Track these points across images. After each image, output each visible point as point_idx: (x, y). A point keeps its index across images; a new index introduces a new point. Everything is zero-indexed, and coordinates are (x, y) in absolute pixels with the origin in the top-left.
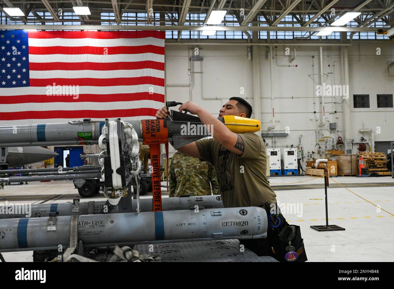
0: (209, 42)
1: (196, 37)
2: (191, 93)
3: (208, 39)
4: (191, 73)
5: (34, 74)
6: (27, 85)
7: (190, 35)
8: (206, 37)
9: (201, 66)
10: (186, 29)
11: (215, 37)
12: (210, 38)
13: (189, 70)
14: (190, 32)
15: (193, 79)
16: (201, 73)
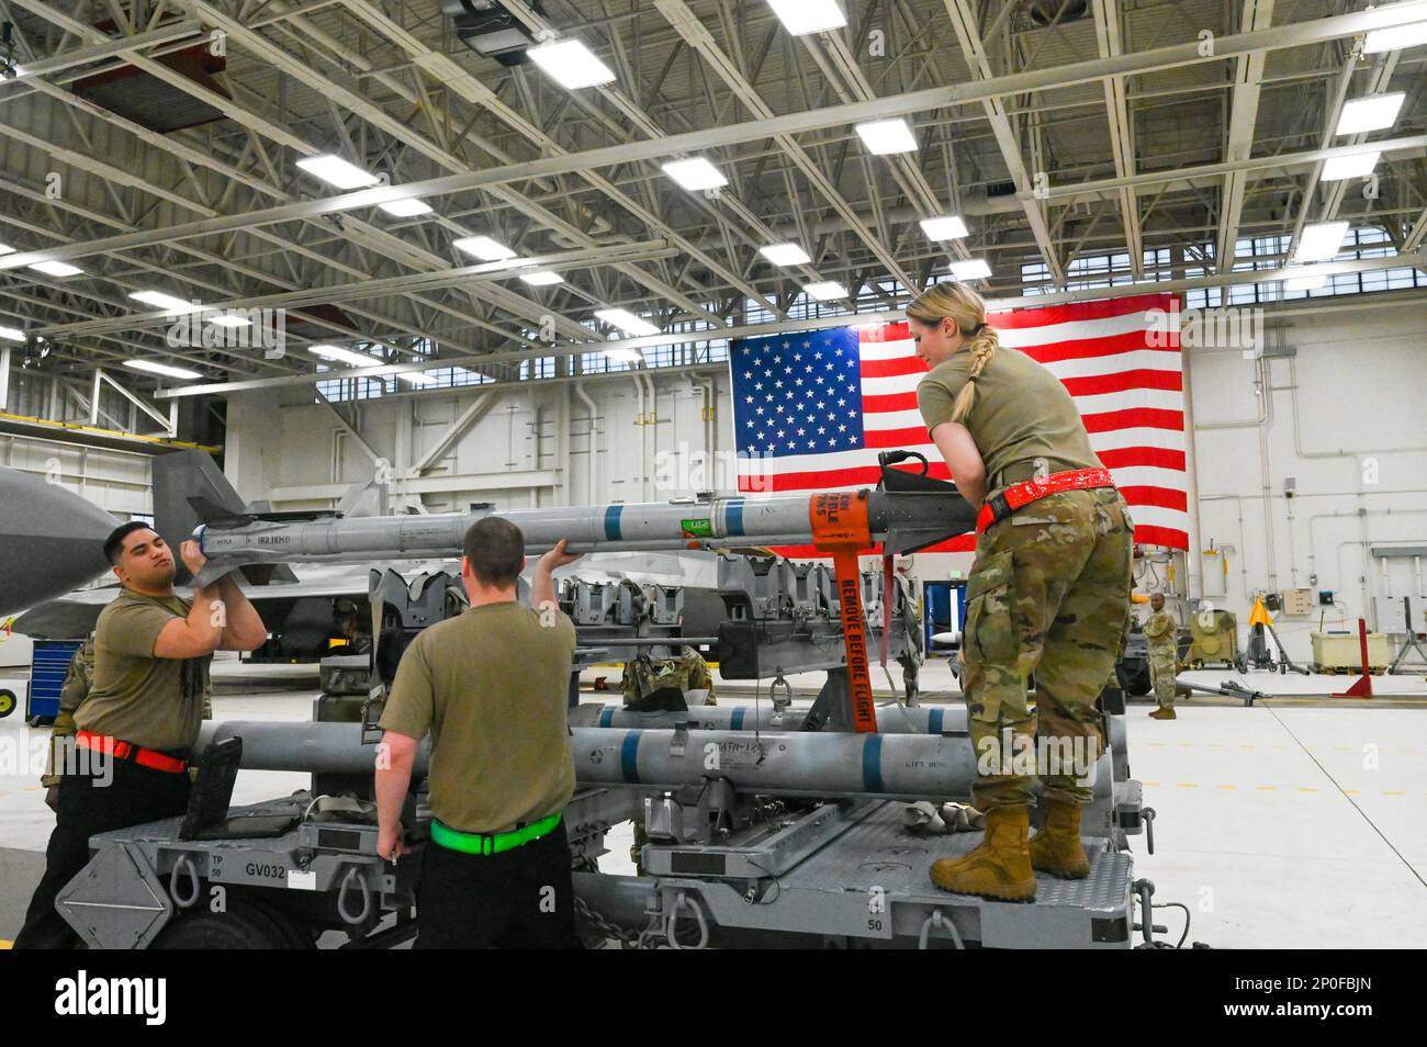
0: (1312, 307)
1: (1272, 297)
2: (1263, 442)
3: (1309, 300)
4: (1262, 391)
5: (873, 422)
6: (860, 445)
7: (1257, 294)
8: (1305, 296)
9: (1292, 368)
10: (1241, 279)
11: (1329, 292)
12: (1312, 295)
13: (1256, 382)
14: (1256, 285)
15: (1268, 406)
16: (1293, 387)
